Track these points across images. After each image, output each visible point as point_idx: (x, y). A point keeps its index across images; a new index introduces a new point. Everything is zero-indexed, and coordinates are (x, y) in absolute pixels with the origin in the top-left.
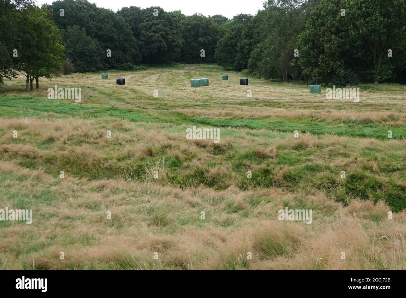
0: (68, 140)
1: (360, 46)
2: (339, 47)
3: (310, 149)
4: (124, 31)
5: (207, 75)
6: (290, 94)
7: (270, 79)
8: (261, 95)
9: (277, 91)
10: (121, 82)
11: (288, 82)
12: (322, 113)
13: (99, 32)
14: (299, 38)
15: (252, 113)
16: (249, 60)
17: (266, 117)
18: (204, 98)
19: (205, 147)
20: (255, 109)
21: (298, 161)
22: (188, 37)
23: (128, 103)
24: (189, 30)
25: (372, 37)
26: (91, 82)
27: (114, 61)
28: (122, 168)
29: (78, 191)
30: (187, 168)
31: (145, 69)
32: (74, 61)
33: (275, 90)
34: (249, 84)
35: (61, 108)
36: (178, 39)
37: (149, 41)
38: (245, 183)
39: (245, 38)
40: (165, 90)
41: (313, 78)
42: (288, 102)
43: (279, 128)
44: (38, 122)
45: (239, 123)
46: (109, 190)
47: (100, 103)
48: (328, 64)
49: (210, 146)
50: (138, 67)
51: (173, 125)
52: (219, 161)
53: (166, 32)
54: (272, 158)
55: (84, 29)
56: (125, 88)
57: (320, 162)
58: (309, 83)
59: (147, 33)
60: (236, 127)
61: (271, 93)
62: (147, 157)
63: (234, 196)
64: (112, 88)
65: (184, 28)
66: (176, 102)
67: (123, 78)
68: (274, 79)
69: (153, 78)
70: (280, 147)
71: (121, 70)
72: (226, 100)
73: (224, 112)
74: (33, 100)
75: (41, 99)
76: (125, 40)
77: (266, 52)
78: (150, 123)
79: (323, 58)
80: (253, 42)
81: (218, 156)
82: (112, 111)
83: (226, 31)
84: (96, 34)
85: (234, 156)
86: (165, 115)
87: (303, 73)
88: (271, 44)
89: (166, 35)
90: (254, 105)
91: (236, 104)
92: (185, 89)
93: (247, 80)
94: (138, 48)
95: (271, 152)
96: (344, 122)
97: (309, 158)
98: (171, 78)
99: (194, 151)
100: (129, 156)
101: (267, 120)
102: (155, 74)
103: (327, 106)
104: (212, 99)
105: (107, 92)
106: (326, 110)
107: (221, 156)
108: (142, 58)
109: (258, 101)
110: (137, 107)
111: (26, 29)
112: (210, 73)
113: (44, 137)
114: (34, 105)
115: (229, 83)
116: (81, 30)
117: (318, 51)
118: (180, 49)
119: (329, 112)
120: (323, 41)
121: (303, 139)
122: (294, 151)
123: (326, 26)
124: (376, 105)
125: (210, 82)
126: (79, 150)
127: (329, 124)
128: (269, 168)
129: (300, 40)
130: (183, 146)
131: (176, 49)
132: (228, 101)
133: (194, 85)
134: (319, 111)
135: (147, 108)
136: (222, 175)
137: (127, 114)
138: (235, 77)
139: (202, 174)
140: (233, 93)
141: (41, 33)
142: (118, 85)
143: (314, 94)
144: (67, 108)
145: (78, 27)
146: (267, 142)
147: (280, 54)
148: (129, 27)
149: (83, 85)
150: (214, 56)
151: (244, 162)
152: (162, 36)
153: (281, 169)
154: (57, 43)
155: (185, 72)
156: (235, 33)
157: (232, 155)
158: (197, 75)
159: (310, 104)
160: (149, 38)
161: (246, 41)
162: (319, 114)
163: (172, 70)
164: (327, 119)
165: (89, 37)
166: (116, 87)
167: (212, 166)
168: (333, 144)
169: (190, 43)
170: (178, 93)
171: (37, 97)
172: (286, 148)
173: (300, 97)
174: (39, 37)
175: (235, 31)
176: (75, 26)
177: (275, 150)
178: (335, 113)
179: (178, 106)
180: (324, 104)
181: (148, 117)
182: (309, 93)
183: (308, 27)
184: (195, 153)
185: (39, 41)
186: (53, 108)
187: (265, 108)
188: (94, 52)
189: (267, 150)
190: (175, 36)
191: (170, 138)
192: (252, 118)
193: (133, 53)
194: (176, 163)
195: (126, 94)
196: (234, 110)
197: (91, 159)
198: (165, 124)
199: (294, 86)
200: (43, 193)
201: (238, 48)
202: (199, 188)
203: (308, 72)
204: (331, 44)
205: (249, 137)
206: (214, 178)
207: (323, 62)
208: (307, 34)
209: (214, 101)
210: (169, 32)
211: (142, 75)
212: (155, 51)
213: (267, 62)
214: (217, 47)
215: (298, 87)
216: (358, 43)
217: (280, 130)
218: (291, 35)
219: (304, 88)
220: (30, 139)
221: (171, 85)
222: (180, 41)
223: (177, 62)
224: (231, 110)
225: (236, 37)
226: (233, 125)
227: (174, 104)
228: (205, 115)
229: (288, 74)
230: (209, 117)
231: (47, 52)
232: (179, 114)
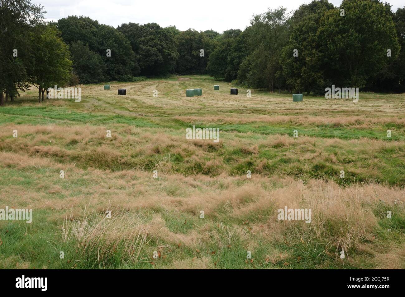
0: (89, 142)
1: (337, 59)
2: (319, 60)
3: (286, 147)
4: (124, 46)
5: (200, 85)
6: (275, 103)
7: (257, 88)
8: (249, 103)
9: (263, 99)
10: (122, 92)
11: (274, 91)
12: (300, 119)
13: (101, 47)
14: (283, 52)
15: (241, 119)
16: (239, 71)
17: (253, 123)
18: (198, 107)
19: (201, 146)
20: (244, 115)
21: (276, 156)
22: (182, 50)
23: (131, 111)
24: (183, 45)
25: (348, 51)
26: (95, 92)
27: (115, 73)
28: (136, 163)
29: (105, 179)
30: (188, 162)
31: (143, 81)
32: (78, 73)
33: (262, 98)
34: (238, 94)
35: (73, 116)
36: (173, 53)
37: (148, 55)
38: (234, 173)
39: (235, 52)
40: (163, 100)
41: (296, 88)
42: (272, 110)
43: (262, 132)
44: (60, 128)
45: (229, 128)
46: (129, 178)
47: (106, 112)
48: (310, 75)
49: (206, 145)
50: (137, 79)
51: (174, 130)
52: (213, 157)
53: (162, 46)
54: (254, 153)
55: (87, 44)
56: (127, 98)
57: (293, 156)
58: (292, 92)
59: (144, 47)
60: (227, 131)
61: (258, 102)
62: (156, 154)
63: (225, 180)
64: (115, 98)
65: (179, 42)
66: (174, 111)
67: (124, 89)
68: (262, 89)
69: (151, 89)
70: (262, 146)
71: (121, 81)
72: (218, 108)
73: (216, 118)
74: (47, 109)
75: (54, 108)
76: (125, 54)
77: (253, 64)
78: (153, 128)
79: (305, 70)
80: (242, 55)
81: (212, 153)
82: (119, 118)
83: (217, 45)
84: (98, 49)
85: (224, 153)
86: (165, 121)
87: (288, 82)
88: (258, 58)
89: (162, 49)
90: (243, 113)
91: (227, 112)
92: (180, 99)
93: (237, 90)
94: (137, 61)
95: (255, 149)
96: (318, 126)
97: (284, 153)
98: (167, 88)
99: (192, 150)
100: (140, 154)
101: (253, 125)
102: (152, 85)
103: (306, 112)
104: (205, 107)
105: (111, 102)
106: (304, 116)
107: (214, 153)
108: (141, 71)
109: (246, 108)
110: (140, 115)
111: (39, 46)
112: (204, 84)
113: (68, 140)
114: (49, 114)
115: (220, 92)
116: (84, 45)
117: (301, 64)
118: (175, 62)
119: (306, 117)
120: (305, 55)
121: (281, 140)
122: (273, 149)
123: (307, 41)
124: (348, 111)
125: (203, 92)
126: (100, 149)
127: (305, 127)
128: (252, 161)
129: (284, 53)
130: (184, 146)
131: (171, 62)
132: (220, 109)
133: (189, 94)
134: (298, 117)
135: (149, 116)
136: (215, 167)
137: (132, 121)
138: (226, 87)
139: (199, 166)
140: (224, 102)
141: (53, 50)
142: (119, 96)
143: (296, 102)
144: (78, 116)
145: (82, 43)
146: (252, 142)
147: (266, 66)
148: (128, 42)
149: (88, 95)
150: (207, 68)
151: (233, 157)
152: (159, 50)
153: (261, 161)
154: (66, 59)
155: (180, 83)
156: (226, 47)
157: (223, 152)
158: (191, 85)
159: (291, 111)
160: (146, 52)
161: (235, 54)
162: (297, 120)
163: (168, 81)
164: (304, 124)
165: (92, 52)
166: (118, 97)
167: (207, 160)
168: (304, 143)
169: (184, 56)
170: (174, 103)
171: (50, 107)
172: (267, 147)
173: (283, 105)
174: (49, 53)
175: (225, 45)
176: (79, 42)
177: (257, 148)
178: (312, 119)
179: (176, 114)
180: (303, 111)
181: (150, 123)
182: (292, 102)
183: (291, 42)
184: (194, 151)
185: (50, 57)
186: (67, 117)
187: (252, 114)
188: (97, 66)
189: (251, 148)
190: (171, 50)
191: (172, 140)
192: (240, 123)
193: (132, 66)
194: (178, 159)
195: (129, 103)
196: (225, 117)
197: (110, 157)
198: (166, 129)
199: (279, 95)
200: (78, 181)
201: (228, 61)
202: (198, 176)
203: (292, 82)
204: (312, 57)
205: (237, 139)
206: (209, 169)
207: (304, 73)
208: (291, 48)
209: (207, 109)
210: (165, 45)
211: (140, 86)
212: (152, 64)
213: (254, 74)
214: (209, 60)
215: (282, 96)
216: (336, 56)
217: (263, 133)
218: (276, 49)
219: (288, 96)
220: (56, 141)
221: (167, 95)
222: (176, 55)
223: (172, 74)
224: (222, 117)
225: (226, 50)
226: (224, 129)
227: (172, 112)
228: (200, 121)
229: (274, 84)
230: (203, 123)
231: (58, 67)
232: (177, 121)
